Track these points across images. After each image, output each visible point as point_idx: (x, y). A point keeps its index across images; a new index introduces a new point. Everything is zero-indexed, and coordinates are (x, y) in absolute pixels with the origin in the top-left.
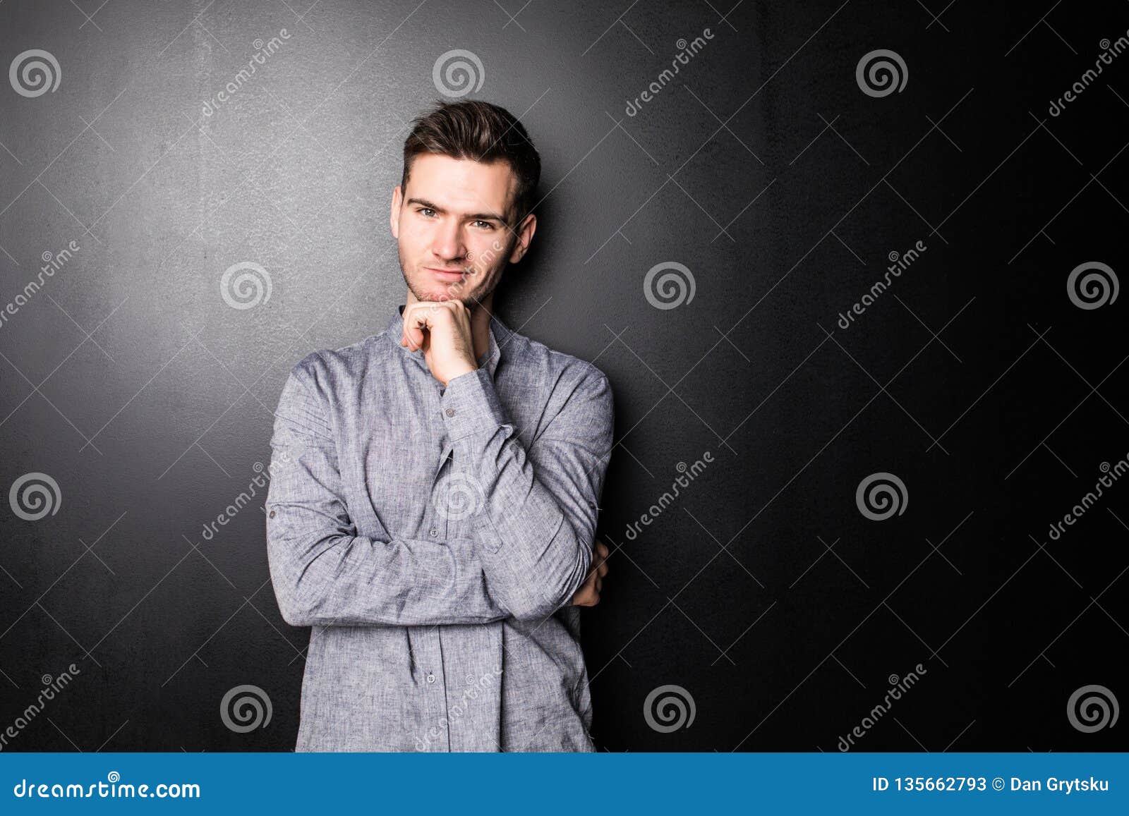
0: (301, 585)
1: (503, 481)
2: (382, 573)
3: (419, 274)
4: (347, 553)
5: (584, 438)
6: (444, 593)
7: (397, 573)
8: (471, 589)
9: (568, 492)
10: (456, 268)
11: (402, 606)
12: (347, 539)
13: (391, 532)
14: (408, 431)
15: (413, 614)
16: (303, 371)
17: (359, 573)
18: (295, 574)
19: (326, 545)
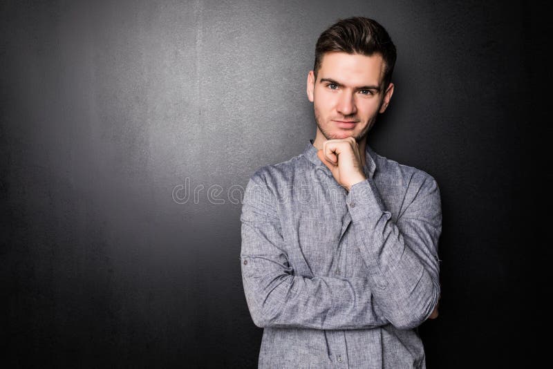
0: (265, 304)
1: (387, 246)
2: (312, 299)
3: (328, 125)
4: (291, 287)
5: (428, 217)
6: (348, 311)
7: (321, 299)
8: (365, 309)
9: (423, 251)
10: (350, 120)
11: (324, 319)
12: (289, 278)
13: (314, 272)
14: (322, 212)
15: (331, 323)
16: (258, 177)
17: (298, 298)
18: (261, 299)
19: (279, 281)
